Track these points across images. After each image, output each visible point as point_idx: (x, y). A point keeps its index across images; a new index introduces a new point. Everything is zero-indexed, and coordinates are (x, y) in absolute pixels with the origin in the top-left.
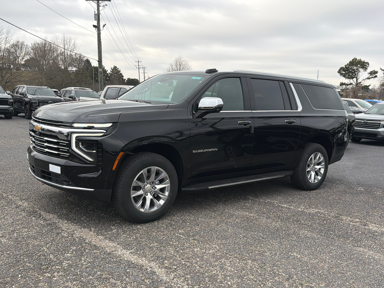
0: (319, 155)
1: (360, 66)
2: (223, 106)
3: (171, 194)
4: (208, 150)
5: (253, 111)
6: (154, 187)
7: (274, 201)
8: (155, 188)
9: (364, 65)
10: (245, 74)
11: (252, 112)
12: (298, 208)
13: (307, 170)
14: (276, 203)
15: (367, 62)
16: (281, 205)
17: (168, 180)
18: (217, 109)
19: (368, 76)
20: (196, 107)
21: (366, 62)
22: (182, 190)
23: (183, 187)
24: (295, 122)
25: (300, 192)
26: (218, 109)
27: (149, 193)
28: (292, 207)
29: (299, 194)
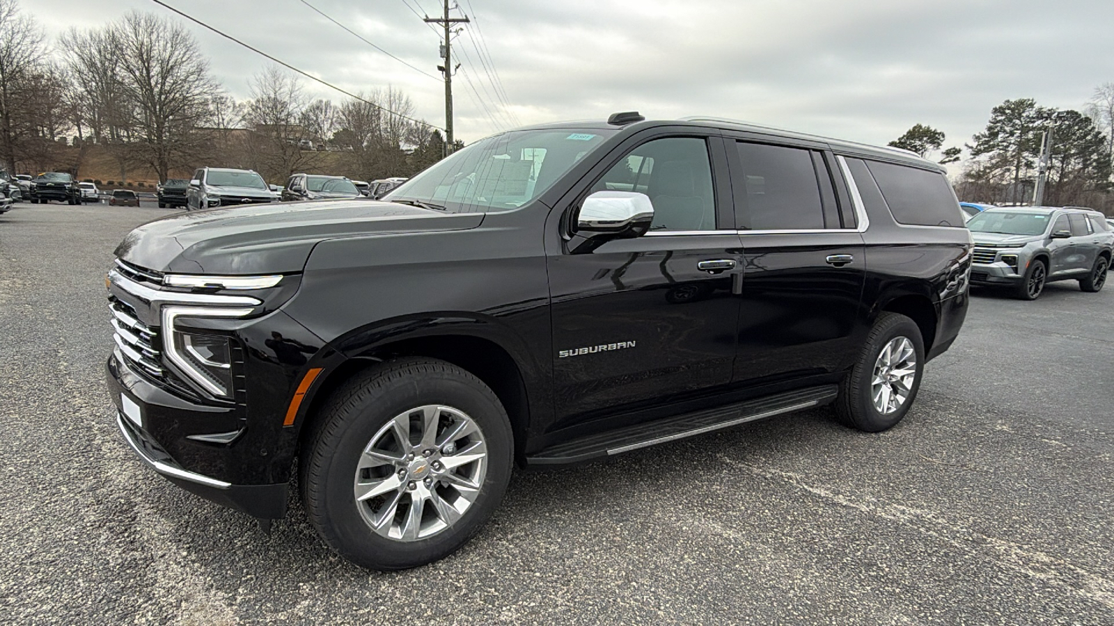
0: (905, 342)
1: (928, 139)
2: (652, 217)
3: (492, 482)
4: (607, 349)
5: (740, 232)
6: (436, 464)
7: (789, 474)
8: (441, 466)
9: (934, 138)
10: (720, 129)
11: (737, 234)
12: (859, 501)
13: (873, 384)
14: (795, 481)
15: (940, 133)
16: (811, 489)
17: (481, 442)
18: (634, 229)
19: (941, 157)
20: (570, 222)
21: (939, 131)
22: (529, 463)
23: (531, 455)
24: (851, 260)
25: (852, 438)
26: (636, 228)
27: (422, 481)
28: (841, 496)
29: (853, 448)
